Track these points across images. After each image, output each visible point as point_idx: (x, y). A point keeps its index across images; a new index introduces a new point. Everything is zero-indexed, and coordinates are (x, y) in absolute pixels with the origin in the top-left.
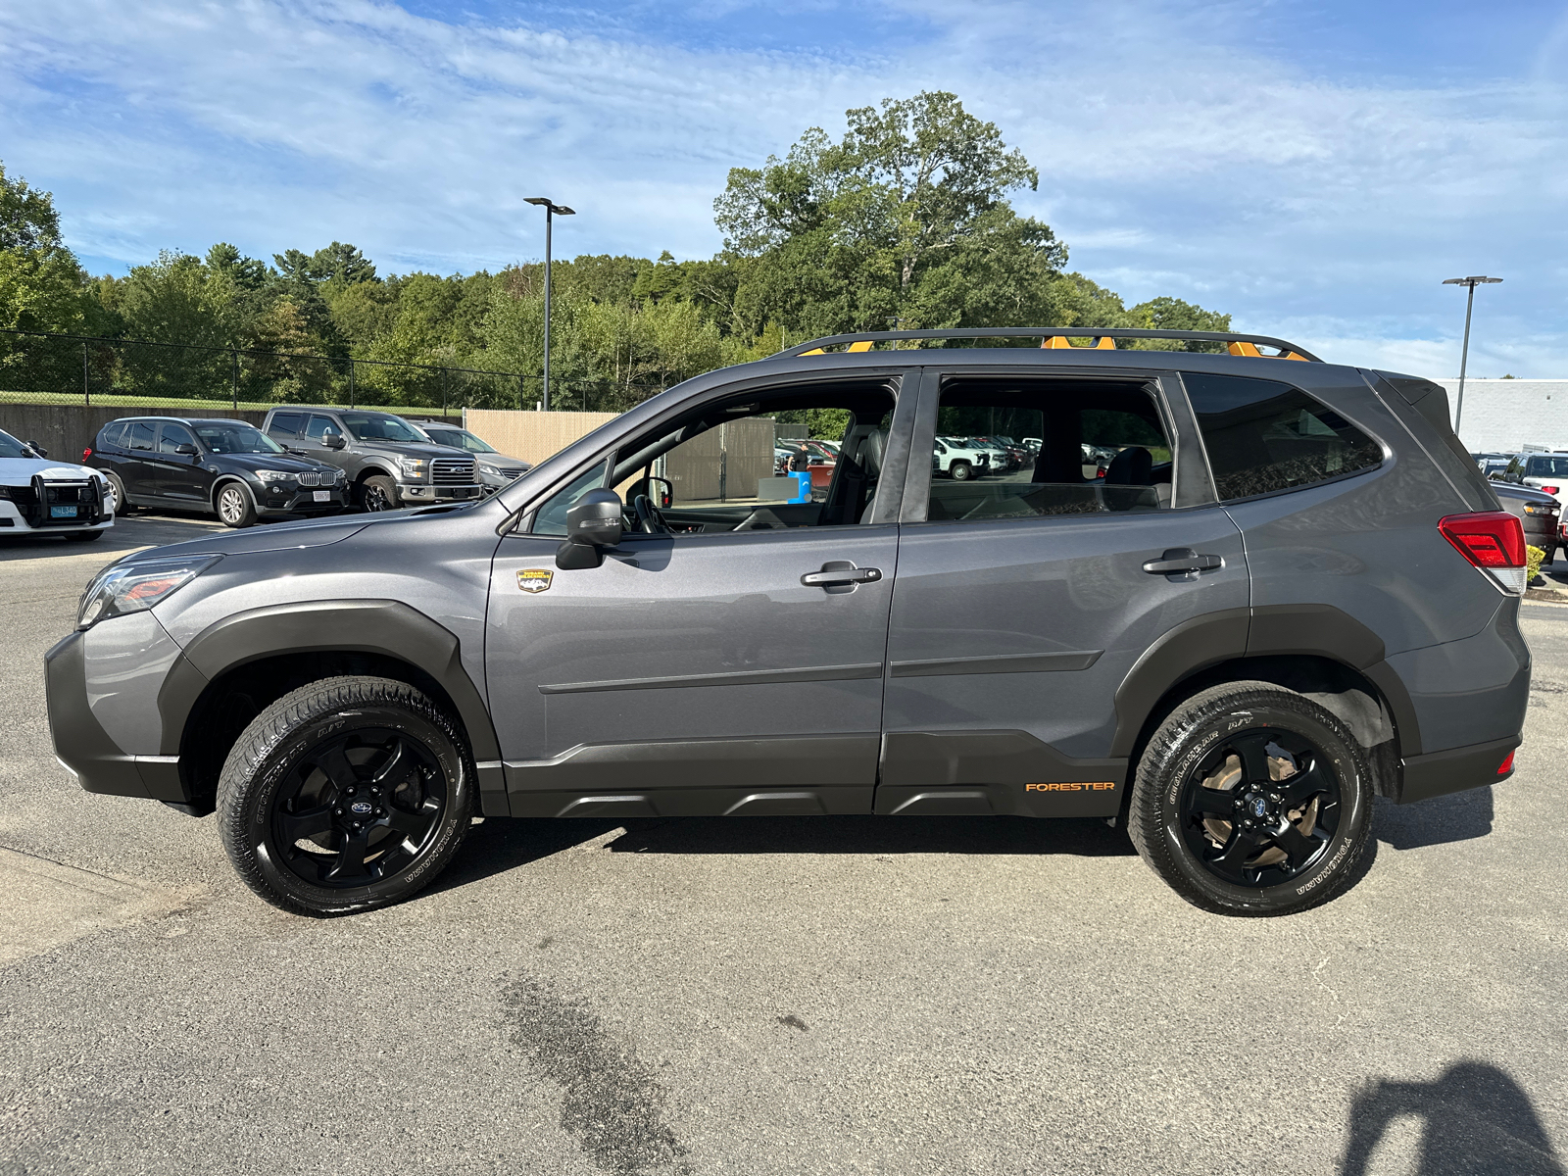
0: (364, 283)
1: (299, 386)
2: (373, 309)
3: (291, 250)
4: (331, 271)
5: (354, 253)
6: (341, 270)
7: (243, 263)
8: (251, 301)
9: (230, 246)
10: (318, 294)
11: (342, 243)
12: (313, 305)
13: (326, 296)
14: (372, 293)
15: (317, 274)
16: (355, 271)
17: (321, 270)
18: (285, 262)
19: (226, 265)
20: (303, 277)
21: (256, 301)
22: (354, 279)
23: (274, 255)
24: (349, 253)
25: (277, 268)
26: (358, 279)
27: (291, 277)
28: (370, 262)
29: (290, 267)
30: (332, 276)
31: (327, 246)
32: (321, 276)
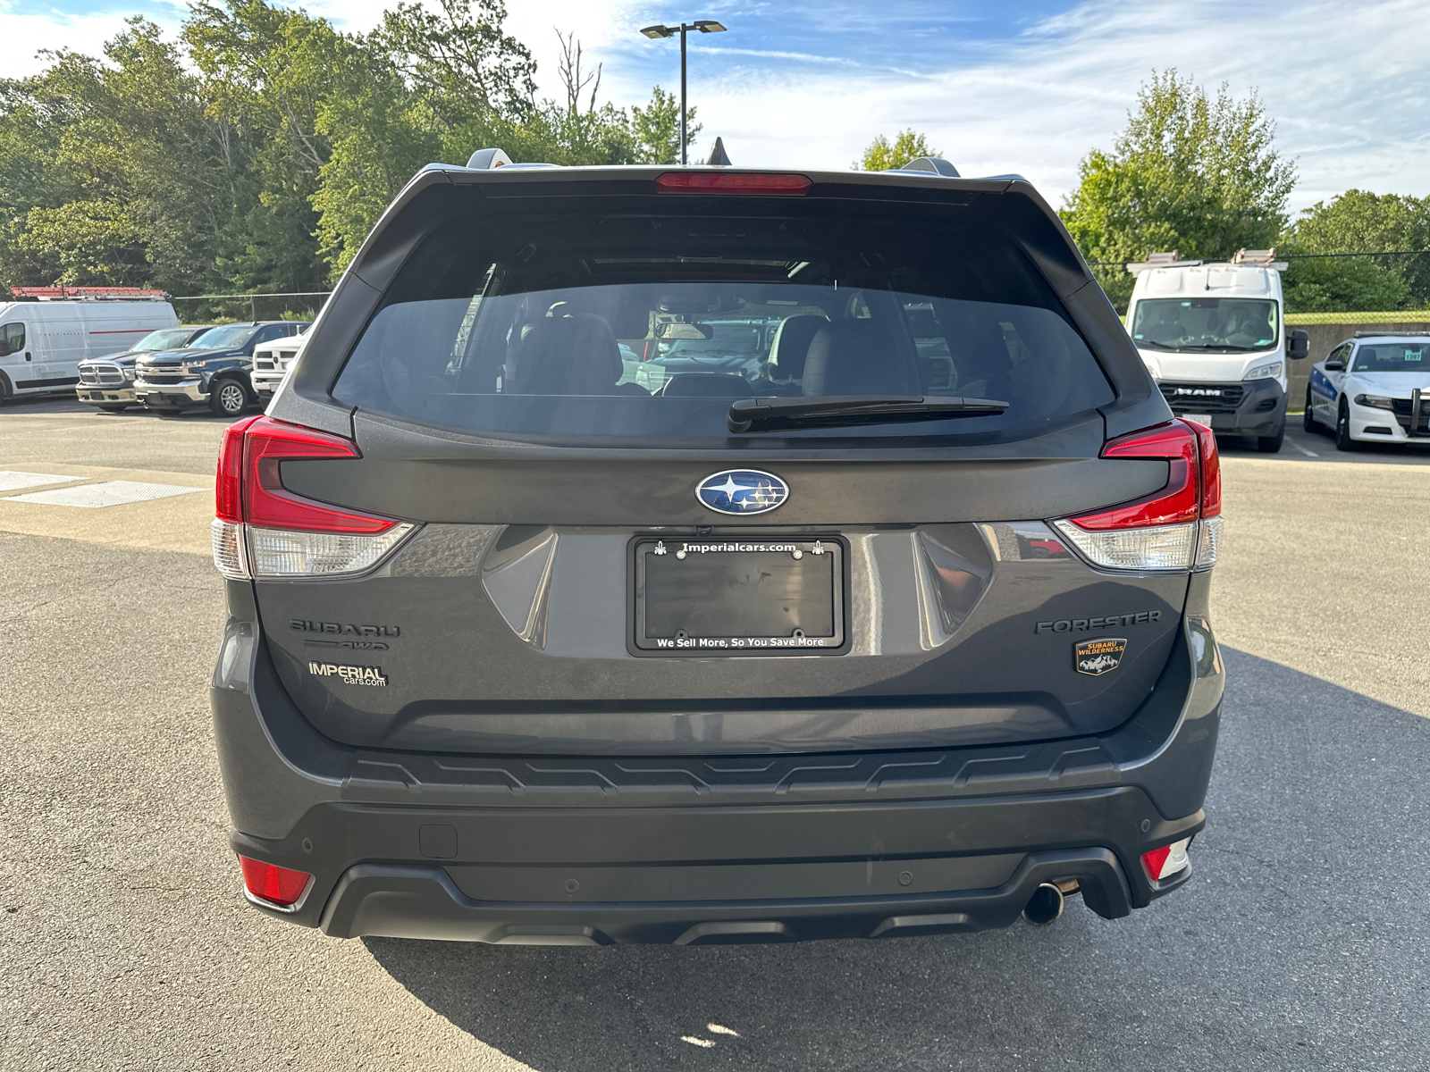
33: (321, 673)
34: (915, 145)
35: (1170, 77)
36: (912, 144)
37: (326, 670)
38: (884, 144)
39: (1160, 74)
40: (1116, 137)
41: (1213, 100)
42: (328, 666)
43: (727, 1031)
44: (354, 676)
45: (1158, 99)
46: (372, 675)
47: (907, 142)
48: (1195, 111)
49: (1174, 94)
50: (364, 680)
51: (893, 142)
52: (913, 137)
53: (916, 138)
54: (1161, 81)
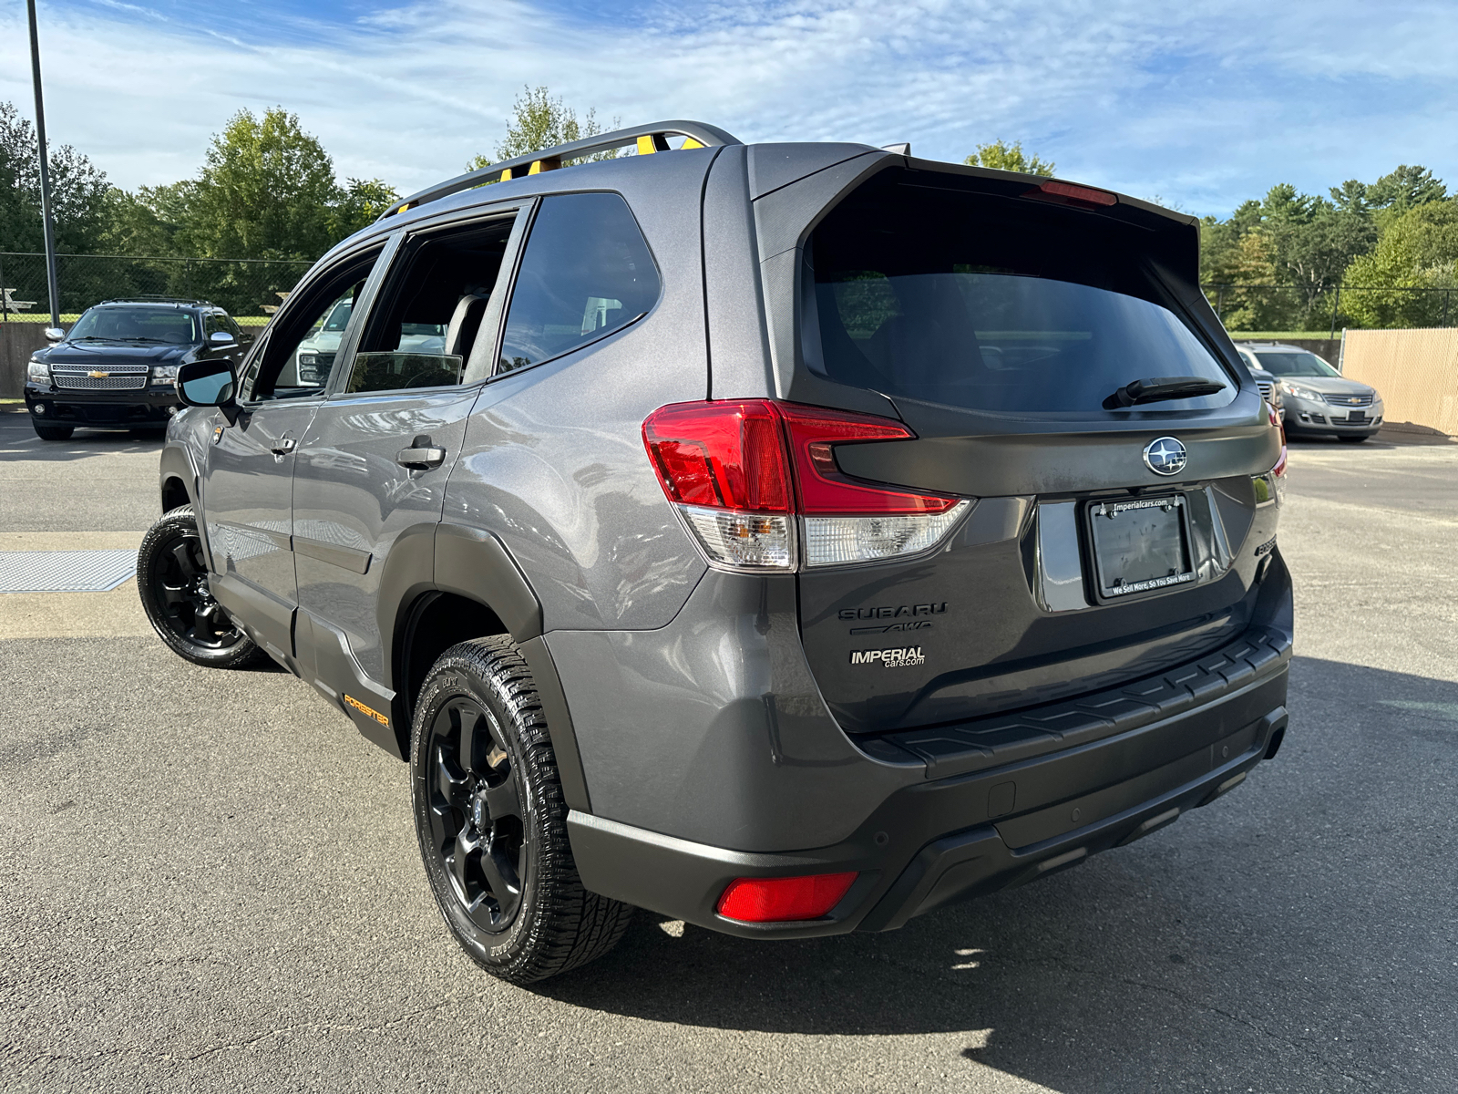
0: (1427, 205)
1: (1251, 316)
2: (1428, 232)
3: (1349, 181)
4: (1393, 197)
5: (1423, 175)
6: (1405, 194)
7: (1298, 200)
8: (1298, 237)
9: (1288, 186)
10: (1372, 223)
11: (1410, 165)
12: (1362, 234)
13: (1380, 224)
14: (1431, 215)
15: (1378, 201)
16: (1421, 193)
17: (1381, 197)
18: (1341, 194)
19: (1282, 204)
20: (1358, 205)
21: (1302, 236)
22: (1417, 202)
23: (1330, 189)
24: (1416, 175)
25: (1334, 202)
26: (1423, 201)
27: (1345, 208)
28: (1441, 181)
29: (1346, 199)
30: (1393, 201)
31: (1393, 170)
32: (1381, 203)
33: (862, 661)
34: (288, 124)
35: (541, 95)
36: (284, 123)
37: (870, 657)
38: (250, 119)
39: (533, 92)
40: (497, 145)
41: (582, 122)
42: (873, 653)
43: (975, 950)
44: (896, 659)
45: (532, 112)
46: (914, 655)
47: (278, 121)
48: (565, 132)
49: (546, 112)
50: (905, 660)
51: (260, 118)
52: (285, 116)
53: (289, 116)
54: (533, 97)
